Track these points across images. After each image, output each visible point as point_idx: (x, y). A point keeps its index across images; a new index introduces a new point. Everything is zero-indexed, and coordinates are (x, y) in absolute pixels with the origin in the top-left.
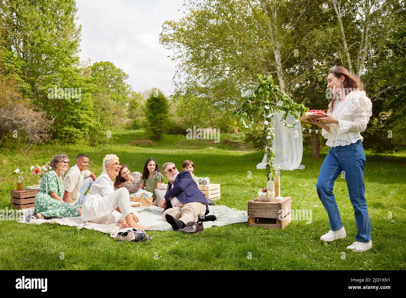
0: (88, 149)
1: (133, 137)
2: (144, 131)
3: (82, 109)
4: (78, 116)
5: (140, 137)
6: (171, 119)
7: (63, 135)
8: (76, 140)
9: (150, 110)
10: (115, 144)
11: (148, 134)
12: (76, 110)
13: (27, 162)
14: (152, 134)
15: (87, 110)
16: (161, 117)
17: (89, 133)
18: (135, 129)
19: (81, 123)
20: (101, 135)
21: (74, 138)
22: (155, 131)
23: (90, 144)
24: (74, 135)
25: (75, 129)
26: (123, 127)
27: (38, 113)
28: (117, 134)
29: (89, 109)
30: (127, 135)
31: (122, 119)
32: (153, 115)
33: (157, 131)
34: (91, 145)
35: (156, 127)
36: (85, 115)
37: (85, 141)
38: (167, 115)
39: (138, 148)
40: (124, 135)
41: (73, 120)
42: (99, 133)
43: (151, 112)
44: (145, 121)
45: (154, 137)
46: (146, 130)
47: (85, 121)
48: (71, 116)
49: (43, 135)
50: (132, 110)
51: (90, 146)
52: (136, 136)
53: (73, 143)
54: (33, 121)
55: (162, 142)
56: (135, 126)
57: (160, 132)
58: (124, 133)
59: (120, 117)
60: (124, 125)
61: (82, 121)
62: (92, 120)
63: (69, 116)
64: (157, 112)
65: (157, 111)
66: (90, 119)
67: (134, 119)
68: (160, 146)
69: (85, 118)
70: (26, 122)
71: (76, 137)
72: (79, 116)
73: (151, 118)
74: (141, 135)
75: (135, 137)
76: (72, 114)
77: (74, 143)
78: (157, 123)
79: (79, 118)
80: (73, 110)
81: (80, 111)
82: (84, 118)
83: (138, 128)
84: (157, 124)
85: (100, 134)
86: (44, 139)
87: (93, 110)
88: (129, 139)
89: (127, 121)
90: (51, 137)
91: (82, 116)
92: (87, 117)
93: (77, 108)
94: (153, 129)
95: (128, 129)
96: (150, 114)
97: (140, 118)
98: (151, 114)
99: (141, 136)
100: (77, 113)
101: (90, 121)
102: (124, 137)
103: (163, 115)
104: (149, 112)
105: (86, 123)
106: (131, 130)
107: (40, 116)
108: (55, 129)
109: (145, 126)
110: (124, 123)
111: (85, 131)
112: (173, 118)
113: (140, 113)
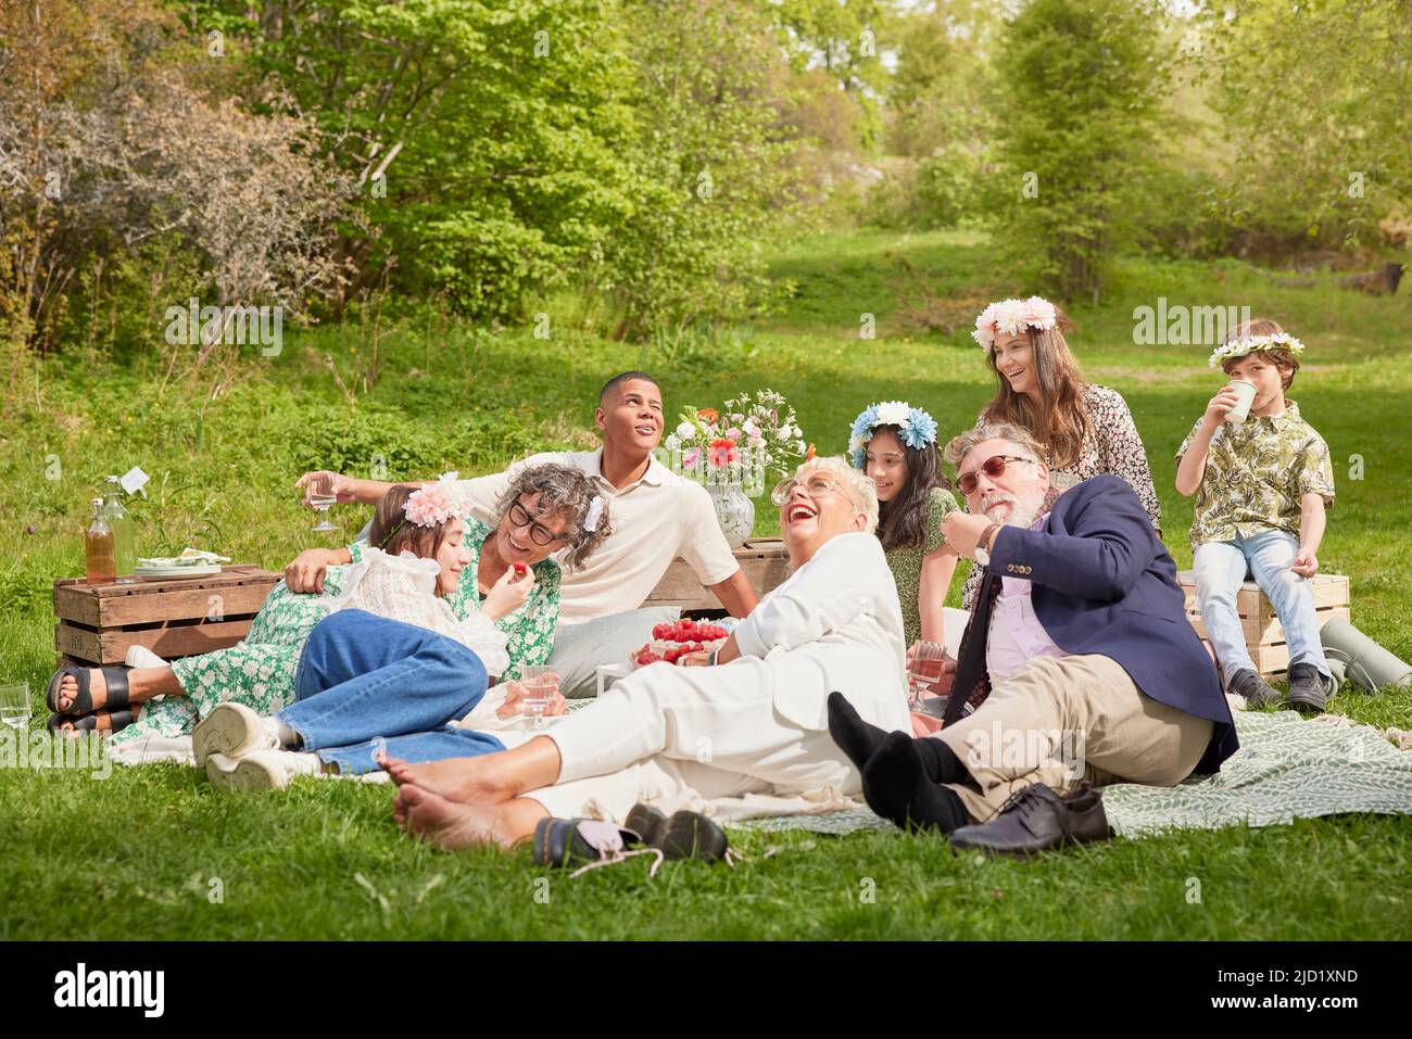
0: (598, 355)
1: (907, 282)
2: (986, 239)
3: (559, 95)
4: (536, 143)
5: (956, 281)
6: (1174, 149)
7: (450, 270)
8: (529, 298)
9: (1024, 90)
10: (777, 323)
11: (1012, 257)
12: (518, 104)
13: (198, 431)
14: (1038, 262)
15: (596, 101)
16: (1100, 140)
17: (609, 257)
18: (928, 227)
19: (550, 188)
20: (687, 267)
21: (516, 287)
22: (1062, 237)
23: (613, 326)
24: (512, 265)
25: (517, 231)
26: (852, 211)
27: (274, 123)
28: (804, 262)
29: (604, 93)
30: (869, 267)
31: (842, 157)
32: (1050, 127)
33: (1078, 239)
34: (621, 330)
35: (1070, 208)
36: (576, 132)
37: (588, 305)
38: (1146, 124)
39: (930, 350)
40: (852, 270)
41: (505, 167)
42: (673, 254)
43: (1035, 109)
44: (998, 168)
45: (1055, 281)
46: (994, 232)
47: (577, 178)
48: (493, 144)
49: (298, 263)
50: (910, 99)
51: (617, 338)
52: (933, 275)
53: (506, 320)
54: (240, 175)
55: (1105, 314)
56: (932, 209)
57: (1096, 243)
58: (850, 252)
59: (827, 143)
60: (863, 203)
61: (559, 176)
62: (619, 165)
63: (485, 147)
64: (1073, 108)
65: (1076, 98)
66: (606, 159)
67: (924, 160)
68: (1090, 341)
69: (579, 155)
70: (195, 184)
71: (527, 282)
72: (539, 146)
73: (1031, 148)
74: (969, 267)
75: (925, 281)
76: (500, 130)
77: (514, 319)
78: (1070, 184)
79: (539, 157)
80: (497, 101)
81: (541, 104)
82: (572, 152)
83: (950, 221)
84: (1078, 187)
85: (681, 257)
86: (309, 292)
87: (633, 102)
88: (884, 291)
89: (876, 171)
90: (348, 274)
91: (555, 141)
92: (592, 148)
93: (523, 89)
94: (1049, 225)
95: (885, 225)
96: (1030, 117)
97: (962, 149)
98: (1035, 123)
99: (965, 275)
100: (527, 125)
101: (607, 177)
102: (848, 280)
103: (1117, 124)
104: (1022, 104)
105: (580, 190)
106: (902, 231)
107: (285, 147)
108: (373, 224)
109: (994, 202)
110: (861, 187)
111: (580, 241)
112: (1193, 146)
113: (963, 118)
